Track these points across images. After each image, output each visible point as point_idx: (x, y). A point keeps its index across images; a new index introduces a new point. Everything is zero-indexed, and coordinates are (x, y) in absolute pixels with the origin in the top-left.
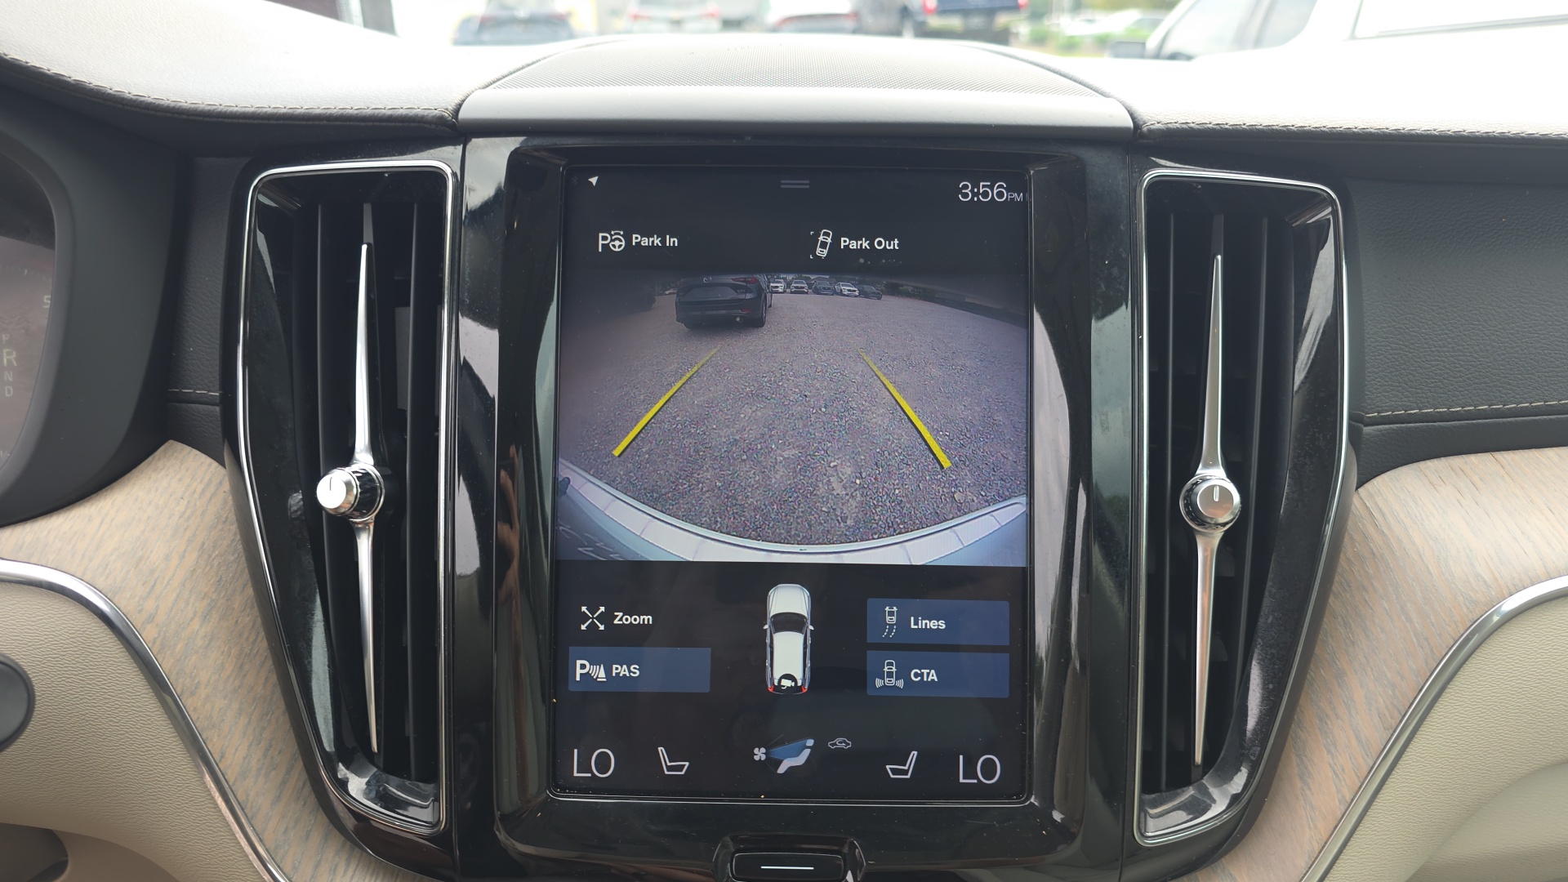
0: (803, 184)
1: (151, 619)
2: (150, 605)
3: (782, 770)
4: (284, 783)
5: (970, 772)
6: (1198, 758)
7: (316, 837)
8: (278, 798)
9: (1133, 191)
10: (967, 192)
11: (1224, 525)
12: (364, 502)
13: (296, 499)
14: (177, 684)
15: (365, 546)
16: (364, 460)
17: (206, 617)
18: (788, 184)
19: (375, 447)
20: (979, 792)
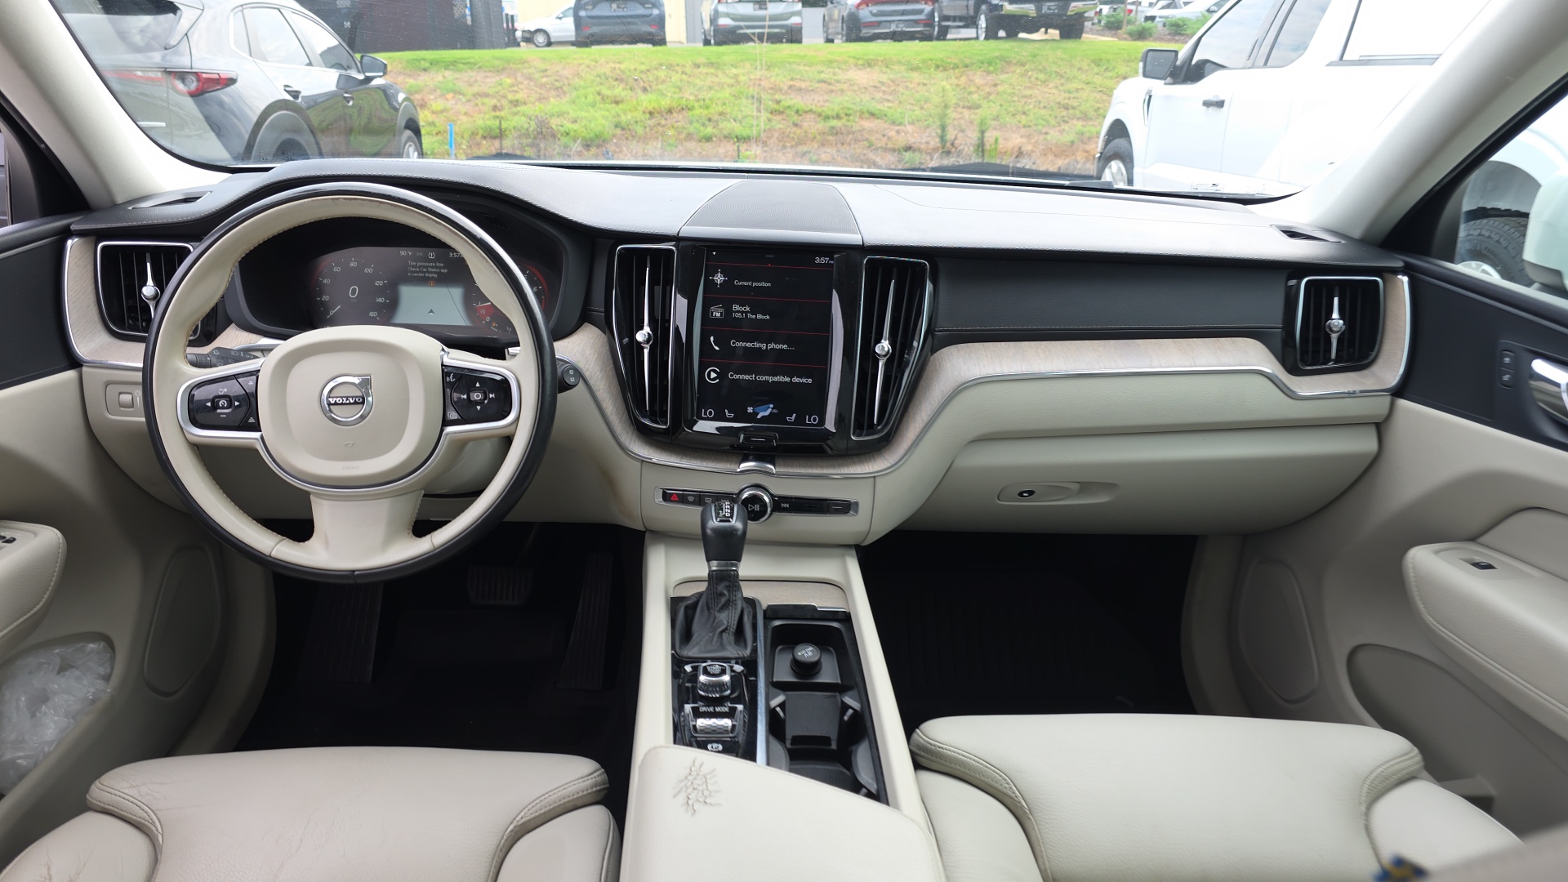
0: (772, 256)
1: (588, 370)
2: (587, 366)
3: (759, 417)
4: (621, 418)
5: (809, 420)
6: (875, 422)
7: (630, 434)
8: (620, 422)
9: (862, 262)
10: (818, 260)
11: (885, 356)
12: (647, 342)
13: (626, 340)
14: (595, 388)
15: (646, 352)
16: (647, 329)
17: (601, 372)
18: (768, 256)
19: (650, 325)
20: (813, 425)
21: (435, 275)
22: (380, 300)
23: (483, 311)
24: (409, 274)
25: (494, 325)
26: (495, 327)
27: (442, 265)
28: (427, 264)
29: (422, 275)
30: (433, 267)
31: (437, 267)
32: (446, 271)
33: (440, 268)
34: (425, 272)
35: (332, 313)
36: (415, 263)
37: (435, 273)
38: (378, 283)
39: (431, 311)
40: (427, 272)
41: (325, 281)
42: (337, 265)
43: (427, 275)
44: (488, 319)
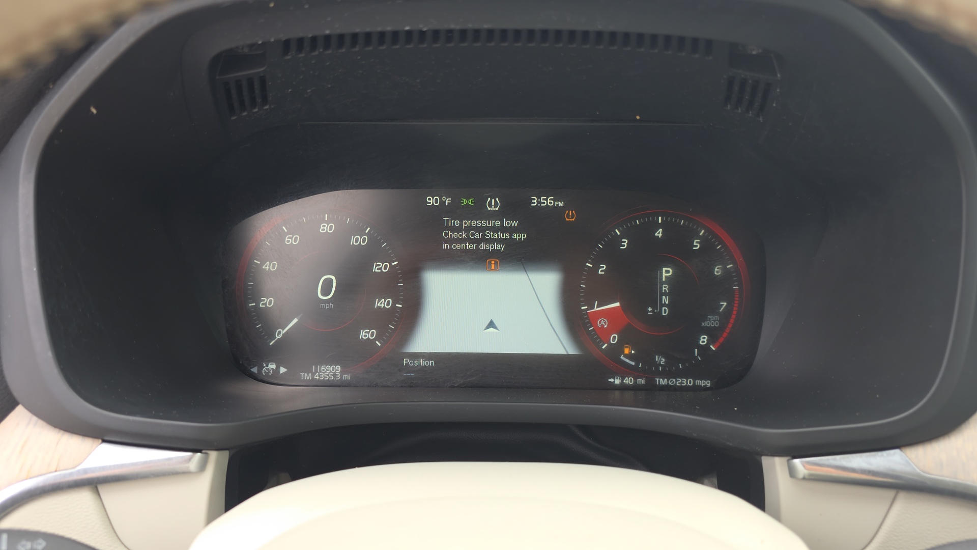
21: (499, 247)
22: (382, 303)
23: (603, 323)
24: (445, 246)
25: (627, 351)
26: (629, 356)
27: (515, 224)
28: (485, 223)
29: (470, 246)
30: (494, 229)
31: (503, 229)
32: (523, 236)
33: (511, 230)
34: (478, 242)
35: (280, 334)
36: (457, 223)
37: (499, 241)
38: (380, 267)
39: (491, 325)
40: (483, 240)
41: (266, 267)
42: (291, 232)
43: (483, 246)
44: (614, 339)
